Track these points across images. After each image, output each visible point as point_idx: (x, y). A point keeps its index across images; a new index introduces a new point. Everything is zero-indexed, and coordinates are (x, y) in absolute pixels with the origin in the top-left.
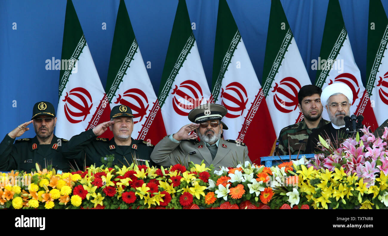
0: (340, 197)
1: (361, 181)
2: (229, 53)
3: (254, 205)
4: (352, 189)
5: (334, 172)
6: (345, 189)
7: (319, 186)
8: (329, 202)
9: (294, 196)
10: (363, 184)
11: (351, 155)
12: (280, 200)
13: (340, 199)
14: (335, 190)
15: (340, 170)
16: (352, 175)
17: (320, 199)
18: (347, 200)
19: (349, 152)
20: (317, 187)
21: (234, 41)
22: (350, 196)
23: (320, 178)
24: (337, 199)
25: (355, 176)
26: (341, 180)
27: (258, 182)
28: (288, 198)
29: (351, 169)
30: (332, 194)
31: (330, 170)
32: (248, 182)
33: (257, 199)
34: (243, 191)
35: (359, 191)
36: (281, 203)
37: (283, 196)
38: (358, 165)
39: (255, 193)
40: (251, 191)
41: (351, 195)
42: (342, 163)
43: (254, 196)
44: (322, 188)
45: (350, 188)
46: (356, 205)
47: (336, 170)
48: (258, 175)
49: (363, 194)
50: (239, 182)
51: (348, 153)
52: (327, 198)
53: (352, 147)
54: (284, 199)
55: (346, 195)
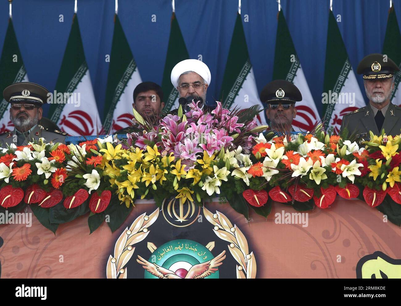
0: (151, 182)
1: (179, 162)
2: (122, 82)
3: (43, 190)
4: (166, 172)
5: (147, 151)
6: (157, 172)
7: (126, 167)
8: (136, 187)
9: (94, 180)
10: (181, 167)
11: (169, 131)
12: (74, 184)
13: (151, 184)
14: (145, 173)
15: (153, 148)
16: (168, 155)
17: (125, 184)
18: (160, 186)
19: (168, 128)
20: (123, 169)
21: (129, 70)
22: (163, 181)
23: (127, 158)
24: (147, 184)
25: (171, 156)
26: (154, 161)
27: (49, 161)
28: (85, 181)
29: (167, 149)
30: (141, 178)
31: (141, 149)
32: (37, 161)
33: (46, 182)
34: (29, 171)
35: (175, 176)
36: (77, 188)
37: (79, 179)
38: (178, 144)
39: (44, 174)
40: (40, 172)
41: (165, 179)
42: (157, 140)
43: (43, 178)
44: (129, 171)
45: (164, 171)
46: (170, 192)
47: (148, 148)
48: (51, 153)
49: (179, 179)
50: (25, 160)
51: (166, 129)
52: (134, 182)
53: (172, 122)
54: (80, 183)
55: (160, 179)
